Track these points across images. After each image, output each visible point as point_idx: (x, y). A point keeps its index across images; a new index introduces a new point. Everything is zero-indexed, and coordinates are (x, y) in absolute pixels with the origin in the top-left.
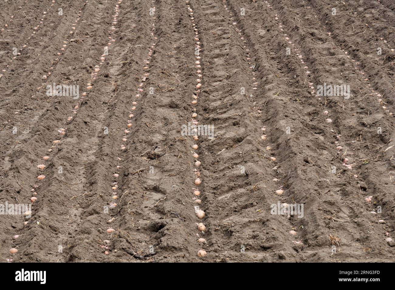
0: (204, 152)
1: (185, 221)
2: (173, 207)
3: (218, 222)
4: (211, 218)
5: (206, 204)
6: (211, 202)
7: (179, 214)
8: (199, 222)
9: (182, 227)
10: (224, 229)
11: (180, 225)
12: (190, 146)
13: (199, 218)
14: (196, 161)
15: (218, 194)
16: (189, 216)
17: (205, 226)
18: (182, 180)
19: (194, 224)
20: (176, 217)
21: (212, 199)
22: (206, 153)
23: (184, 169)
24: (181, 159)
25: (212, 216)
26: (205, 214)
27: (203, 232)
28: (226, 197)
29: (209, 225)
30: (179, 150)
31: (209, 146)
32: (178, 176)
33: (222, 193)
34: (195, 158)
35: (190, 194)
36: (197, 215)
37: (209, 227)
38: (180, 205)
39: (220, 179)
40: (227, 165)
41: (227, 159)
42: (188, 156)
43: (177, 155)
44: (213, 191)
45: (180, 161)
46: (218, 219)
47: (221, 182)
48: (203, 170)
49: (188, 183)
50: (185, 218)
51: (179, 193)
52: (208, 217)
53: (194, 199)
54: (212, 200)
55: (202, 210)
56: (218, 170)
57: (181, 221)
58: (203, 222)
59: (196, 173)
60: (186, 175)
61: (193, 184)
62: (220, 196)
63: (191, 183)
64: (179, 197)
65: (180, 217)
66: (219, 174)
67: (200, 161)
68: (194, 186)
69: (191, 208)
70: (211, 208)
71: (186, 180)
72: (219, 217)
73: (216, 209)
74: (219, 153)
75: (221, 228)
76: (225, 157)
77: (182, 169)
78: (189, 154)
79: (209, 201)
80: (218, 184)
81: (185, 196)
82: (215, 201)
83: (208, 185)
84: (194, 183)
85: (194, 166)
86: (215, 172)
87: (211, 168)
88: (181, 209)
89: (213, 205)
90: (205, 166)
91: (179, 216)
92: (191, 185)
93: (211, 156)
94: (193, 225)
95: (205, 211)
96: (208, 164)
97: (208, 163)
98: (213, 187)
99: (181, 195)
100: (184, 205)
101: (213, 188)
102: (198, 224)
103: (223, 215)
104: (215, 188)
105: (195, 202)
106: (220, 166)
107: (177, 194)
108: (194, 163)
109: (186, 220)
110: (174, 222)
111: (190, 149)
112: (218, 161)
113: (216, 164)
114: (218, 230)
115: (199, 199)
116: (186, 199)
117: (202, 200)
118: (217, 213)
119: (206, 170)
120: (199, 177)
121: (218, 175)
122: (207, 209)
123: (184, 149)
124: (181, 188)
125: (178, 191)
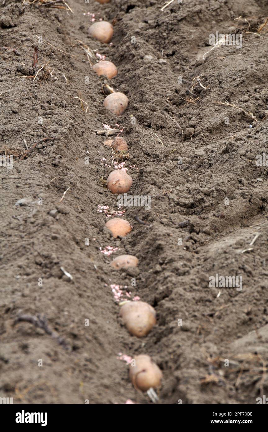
0: (141, 51)
1: (75, 348)
2: (27, 292)
3: (214, 348)
4: (184, 335)
5: (157, 273)
6: (179, 264)
7: (51, 320)
8: (135, 351)
9: (68, 378)
10: (238, 381)
11: (58, 367)
12: (82, 28)
13: (131, 333)
14: (108, 93)
15: (207, 229)
16: (93, 327)
17: (161, 366)
18: (54, 174)
19: (114, 359)
20: (38, 335)
21: (183, 253)
22: (149, 57)
23: (60, 130)
24: (49, 86)
25: (188, 324)
26: (158, 316)
27: (151, 393)
28: (240, 245)
29: (175, 361)
30: (36, 49)
31: (158, 25)
32: (38, 158)
33: (225, 226)
34: (102, 78)
35: (92, 231)
36: (123, 320)
37: (178, 373)
38: (52, 281)
39: (210, 165)
40: (236, 107)
41: (238, 81)
42: (74, 73)
43: (29, 68)
44: (184, 219)
45: (42, 95)
46: (211, 337)
47: (217, 179)
48: (139, 128)
49: (79, 185)
50: (75, 336)
51: (45, 231)
52: (171, 330)
53: (106, 253)
54: (181, 258)
55: (143, 298)
56: (199, 128)
57: (60, 349)
58: (148, 350)
59: (109, 142)
60: (69, 153)
61: (103, 190)
62: (215, 239)
63: (93, 184)
64: (50, 249)
65: (55, 334)
66: (205, 143)
67: (126, 93)
68: (104, 199)
69: (100, 292)
70: (180, 290)
71: (71, 174)
72: (215, 327)
73: (203, 295)
74: (201, 56)
75: (226, 376)
76: (226, 72)
77: (55, 127)
78: (77, 65)
79: (172, 261)
80: (205, 189)
81: (73, 243)
82: (194, 261)
83: (164, 191)
84: (105, 186)
85: (101, 112)
86: (186, 138)
87: (172, 121)
88: (60, 298)
89: (186, 279)
90: (146, 112)
91: (50, 327)
92: (94, 196)
93: (170, 70)
94: (110, 363)
95: (155, 304)
96: (158, 103)
97: (157, 99)
98: (183, 200)
99: (55, 238)
100: (69, 280)
101: (185, 205)
102: (127, 358)
103: (230, 321)
104: (192, 206)
105: (112, 264)
106: (208, 111)
107: (40, 236)
108: (99, 100)
109: (78, 343)
110: (33, 357)
111: (82, 39)
112: (198, 92)
113: (192, 105)
114: (214, 383)
115: (127, 252)
116: (78, 254)
117: (142, 259)
118: (208, 312)
119: (151, 131)
120: (125, 159)
121: (200, 152)
122: (166, 295)
123: (56, 45)
124: (54, 212)
125: (40, 221)
